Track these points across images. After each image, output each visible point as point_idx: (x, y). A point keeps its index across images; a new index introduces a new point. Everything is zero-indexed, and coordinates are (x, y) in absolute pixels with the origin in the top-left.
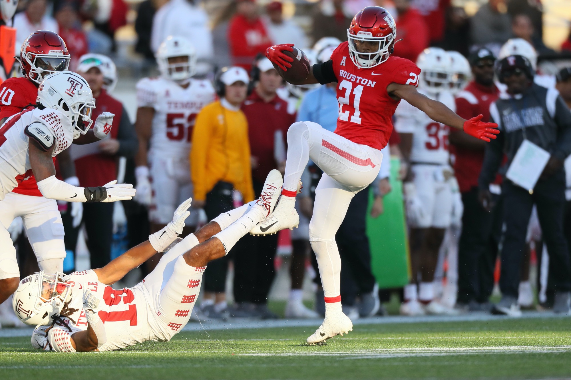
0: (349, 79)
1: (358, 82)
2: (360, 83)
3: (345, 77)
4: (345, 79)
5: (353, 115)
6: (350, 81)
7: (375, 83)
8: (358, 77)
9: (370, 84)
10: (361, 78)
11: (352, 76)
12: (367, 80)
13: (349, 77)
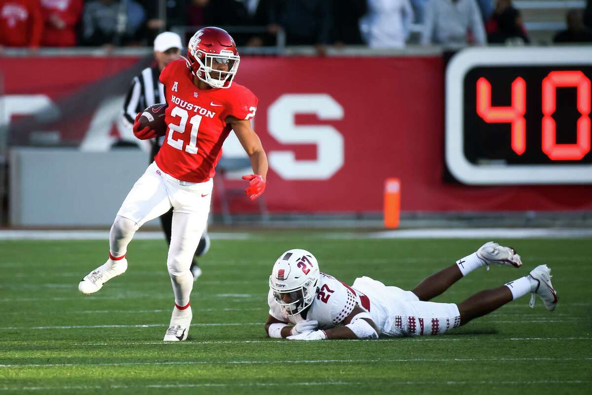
0: (184, 106)
1: (195, 111)
2: (198, 113)
3: (178, 104)
4: (179, 106)
5: (189, 145)
6: (185, 109)
7: (214, 113)
8: (195, 106)
9: (209, 115)
10: (200, 108)
11: (187, 104)
12: (206, 111)
13: (183, 105)
